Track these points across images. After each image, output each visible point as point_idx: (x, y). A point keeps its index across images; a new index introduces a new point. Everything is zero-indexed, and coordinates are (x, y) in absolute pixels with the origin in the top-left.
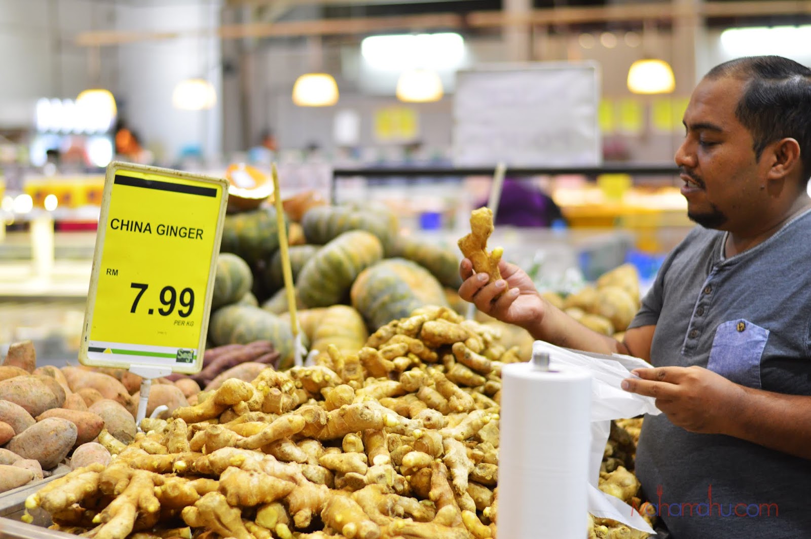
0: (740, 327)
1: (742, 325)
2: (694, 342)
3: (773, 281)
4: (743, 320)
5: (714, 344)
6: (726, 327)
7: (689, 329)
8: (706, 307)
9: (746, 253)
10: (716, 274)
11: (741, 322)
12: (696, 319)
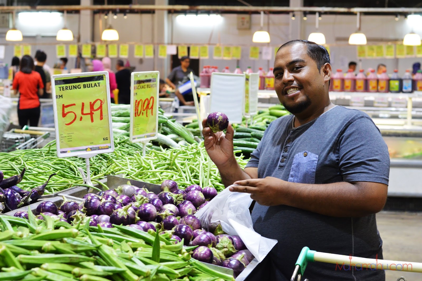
0: (305, 155)
1: (306, 153)
2: (284, 164)
3: (319, 134)
4: (306, 151)
5: (293, 163)
6: (299, 155)
7: (281, 158)
8: (288, 148)
9: (306, 124)
10: (292, 134)
11: (305, 152)
12: (284, 154)
